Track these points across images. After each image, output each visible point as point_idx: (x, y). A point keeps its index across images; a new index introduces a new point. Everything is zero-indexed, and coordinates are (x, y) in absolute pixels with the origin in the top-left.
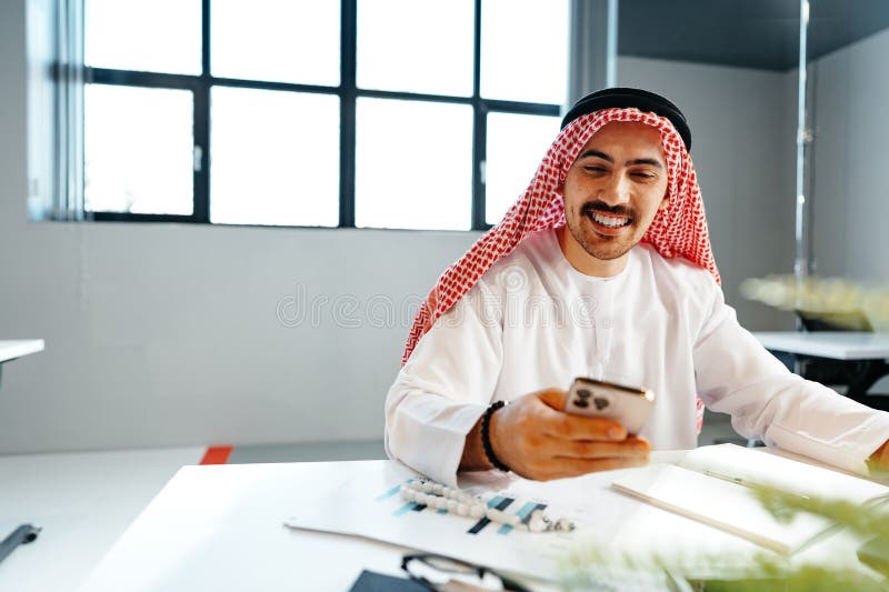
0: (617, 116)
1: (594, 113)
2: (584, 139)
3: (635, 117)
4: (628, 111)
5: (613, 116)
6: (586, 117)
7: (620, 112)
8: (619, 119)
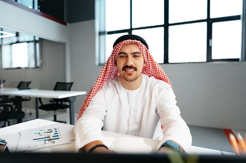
0: (125, 42)
1: (120, 43)
2: (118, 50)
3: (130, 41)
4: (128, 41)
5: (124, 43)
6: (118, 44)
7: (126, 41)
8: (126, 43)
